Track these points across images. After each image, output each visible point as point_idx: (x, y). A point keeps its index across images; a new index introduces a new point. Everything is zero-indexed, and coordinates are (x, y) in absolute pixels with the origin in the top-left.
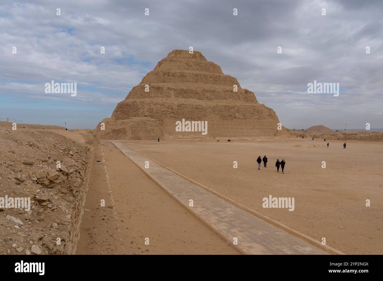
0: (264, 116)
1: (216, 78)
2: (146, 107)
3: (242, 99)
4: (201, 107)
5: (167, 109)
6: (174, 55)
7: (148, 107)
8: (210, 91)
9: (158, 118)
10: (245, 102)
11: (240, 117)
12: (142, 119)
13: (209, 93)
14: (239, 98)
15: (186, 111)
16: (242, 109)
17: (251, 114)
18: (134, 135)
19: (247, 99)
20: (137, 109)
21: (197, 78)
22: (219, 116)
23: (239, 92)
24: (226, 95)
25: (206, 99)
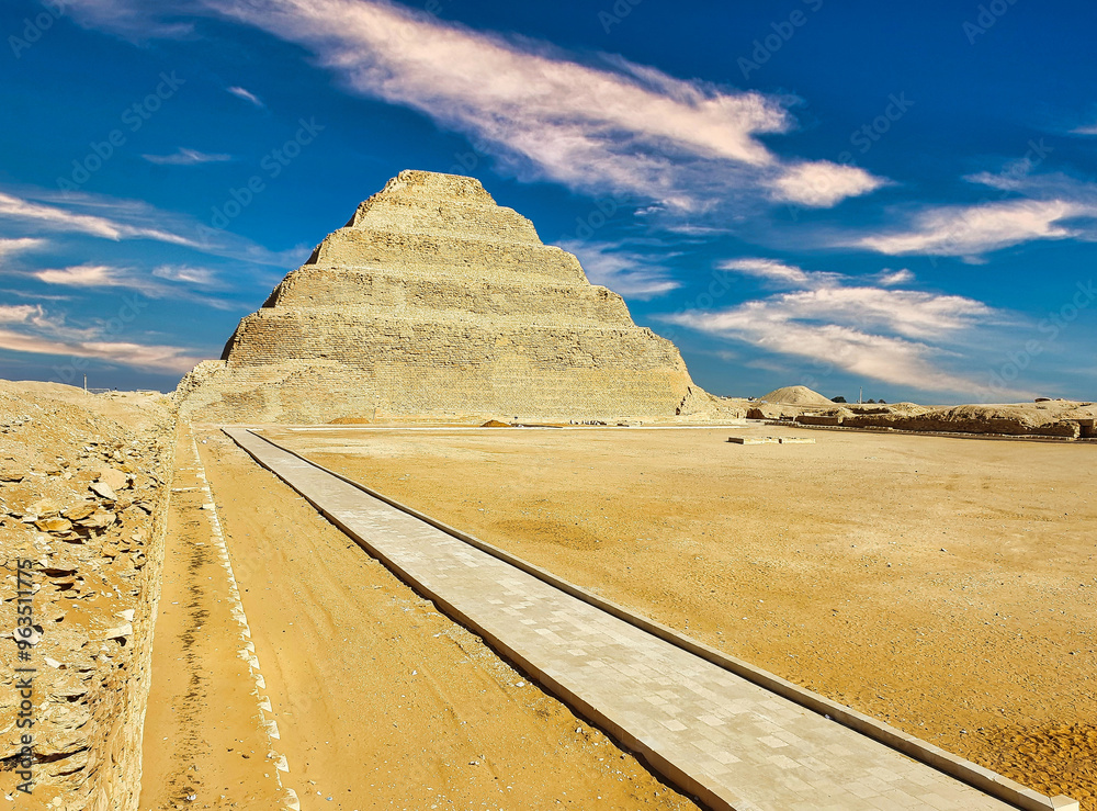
1: (521, 253)
2: (325, 331)
4: (479, 332)
5: (385, 339)
6: (404, 186)
7: (330, 332)
8: (503, 290)
9: (358, 363)
10: (599, 322)
11: (584, 362)
12: (312, 365)
13: (502, 296)
14: (583, 309)
16: (591, 341)
17: (615, 354)
18: (287, 410)
19: (602, 314)
20: (299, 338)
21: (468, 252)
22: (527, 360)
23: (583, 295)
24: (547, 301)
25: (494, 311)
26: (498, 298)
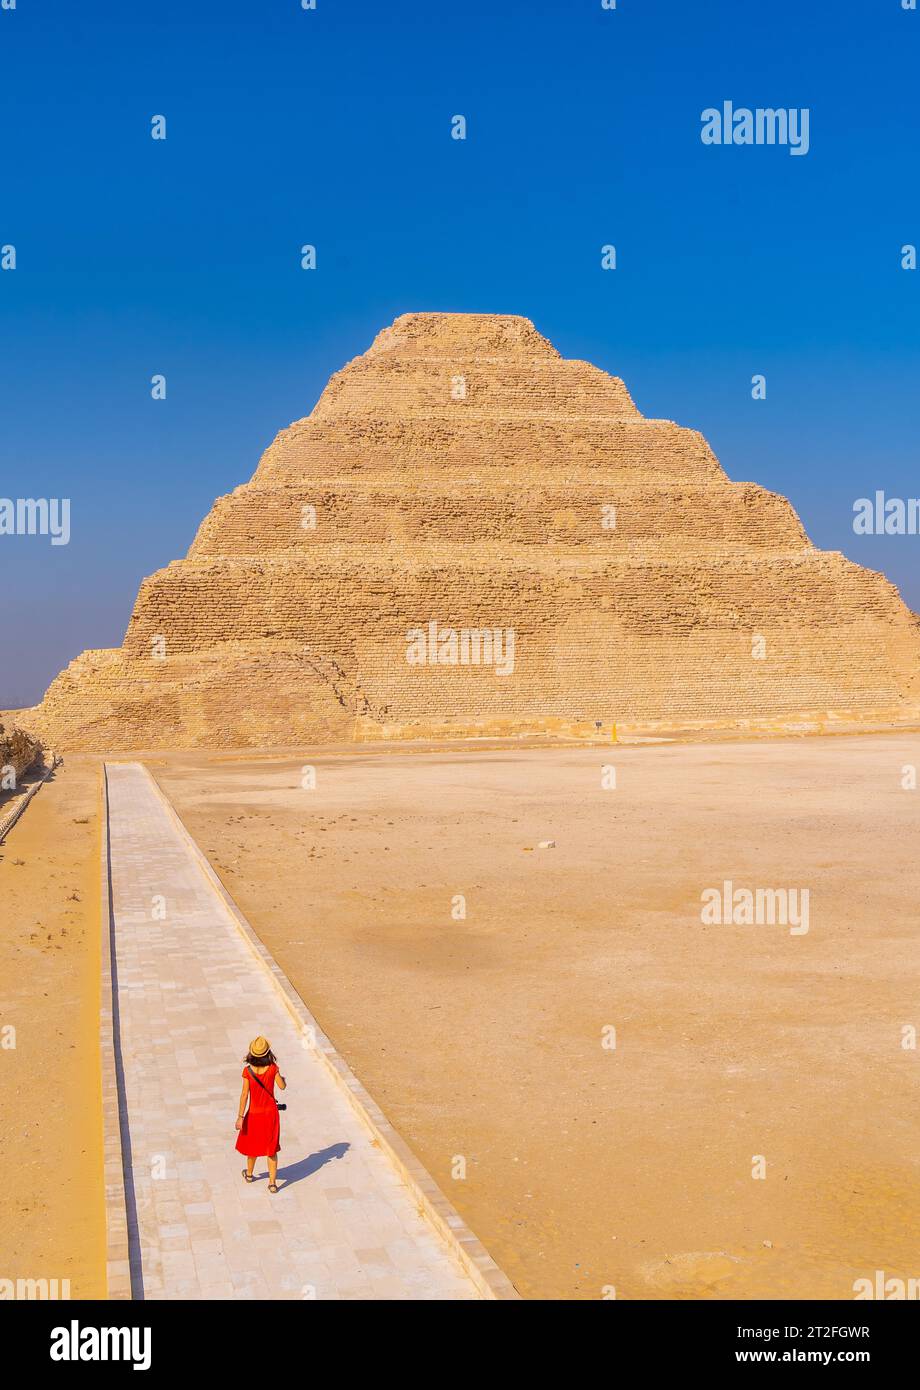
0: (843, 609)
2: (275, 592)
3: (732, 534)
4: (532, 577)
5: (371, 600)
7: (283, 593)
8: (574, 503)
9: (328, 641)
11: (723, 619)
12: (253, 649)
13: (571, 513)
14: (719, 527)
15: (462, 602)
16: (734, 580)
17: (781, 602)
19: (755, 532)
20: (232, 603)
21: (511, 443)
22: (618, 621)
23: (717, 501)
24: (652, 516)
25: (558, 538)
26: (566, 518)
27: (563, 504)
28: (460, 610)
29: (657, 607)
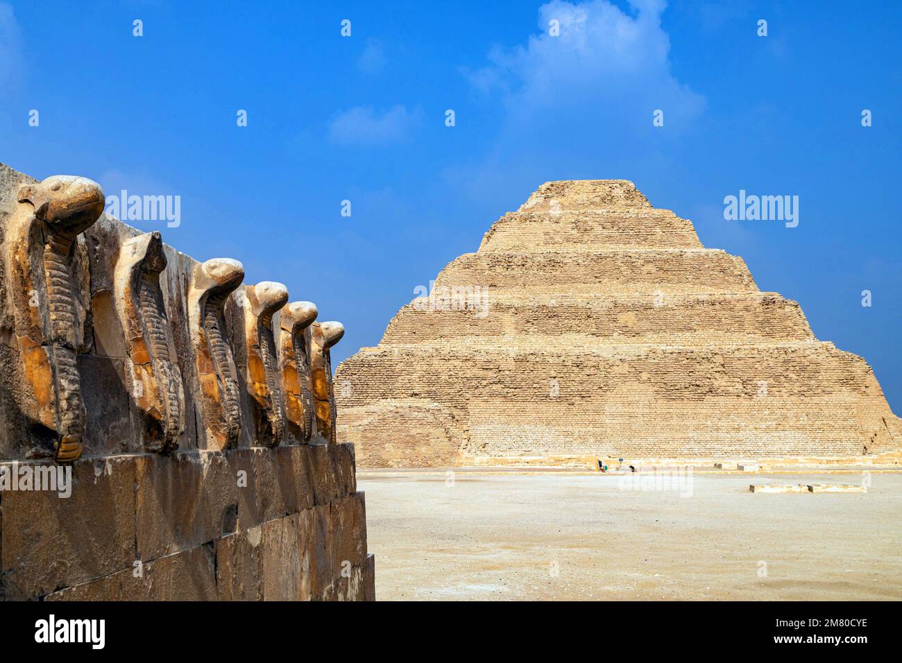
0: (825, 383)
1: (666, 261)
2: (419, 368)
3: (751, 329)
4: (594, 359)
5: (482, 373)
6: (541, 200)
7: (424, 369)
8: (634, 308)
9: (451, 400)
10: (762, 338)
11: (731, 389)
13: (632, 315)
14: (741, 324)
15: (544, 375)
16: (742, 362)
17: (776, 377)
18: (368, 454)
20: (391, 375)
21: (600, 268)
22: (652, 389)
23: (740, 306)
24: (691, 317)
25: (621, 332)
26: (628, 318)
27: (626, 308)
28: (541, 381)
29: (681, 379)
